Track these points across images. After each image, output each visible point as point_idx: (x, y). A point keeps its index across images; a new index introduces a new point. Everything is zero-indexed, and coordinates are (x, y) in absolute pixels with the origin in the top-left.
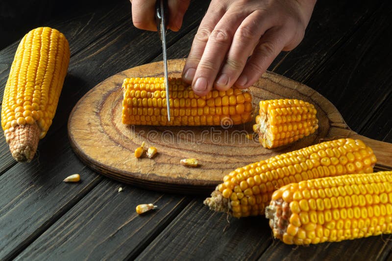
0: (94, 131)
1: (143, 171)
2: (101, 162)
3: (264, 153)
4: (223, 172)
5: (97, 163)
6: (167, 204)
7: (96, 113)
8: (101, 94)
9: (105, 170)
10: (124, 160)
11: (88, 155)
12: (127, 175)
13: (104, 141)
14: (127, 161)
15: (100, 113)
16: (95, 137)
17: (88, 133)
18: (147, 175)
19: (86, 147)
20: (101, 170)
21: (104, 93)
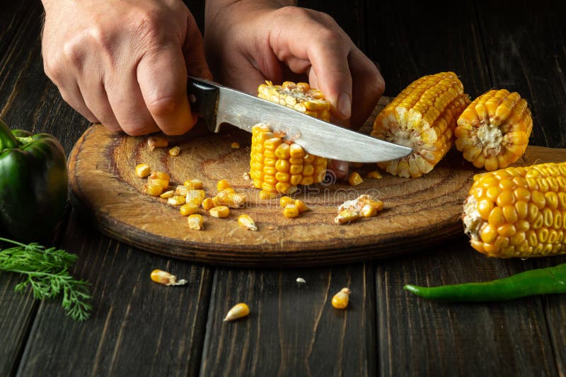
0: (137, 202)
1: (270, 240)
2: (193, 241)
4: (390, 221)
7: (115, 178)
8: (98, 152)
9: (203, 250)
10: (227, 232)
11: (161, 234)
12: (246, 251)
15: (121, 177)
16: (148, 210)
17: (132, 207)
18: (280, 244)
19: (146, 225)
20: (194, 254)
21: (102, 150)
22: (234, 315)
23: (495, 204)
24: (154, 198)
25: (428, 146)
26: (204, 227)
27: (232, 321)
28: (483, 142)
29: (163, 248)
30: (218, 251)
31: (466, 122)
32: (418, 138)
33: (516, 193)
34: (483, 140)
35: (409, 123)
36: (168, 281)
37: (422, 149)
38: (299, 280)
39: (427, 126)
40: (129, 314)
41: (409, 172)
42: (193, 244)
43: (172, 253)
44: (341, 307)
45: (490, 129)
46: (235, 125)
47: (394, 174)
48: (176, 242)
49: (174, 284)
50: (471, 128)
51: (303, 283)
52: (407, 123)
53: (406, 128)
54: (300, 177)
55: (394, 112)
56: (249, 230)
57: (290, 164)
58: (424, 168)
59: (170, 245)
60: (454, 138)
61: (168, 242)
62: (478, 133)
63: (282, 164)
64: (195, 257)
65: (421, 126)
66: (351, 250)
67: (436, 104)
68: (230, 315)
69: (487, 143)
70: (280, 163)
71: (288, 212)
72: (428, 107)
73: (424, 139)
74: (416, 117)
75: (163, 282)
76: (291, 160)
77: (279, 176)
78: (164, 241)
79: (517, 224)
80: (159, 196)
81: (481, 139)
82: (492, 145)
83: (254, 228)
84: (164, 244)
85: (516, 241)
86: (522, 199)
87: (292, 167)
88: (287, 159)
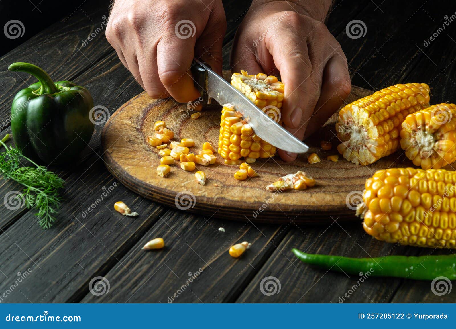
0: (137, 149)
1: (209, 194)
2: (153, 184)
3: (360, 175)
4: (311, 196)
5: (146, 185)
6: (257, 239)
7: (137, 129)
8: (140, 108)
9: (158, 193)
10: (182, 182)
11: (134, 176)
13: (152, 161)
14: (185, 183)
15: (142, 129)
16: (140, 156)
17: (130, 151)
18: (214, 198)
19: (129, 167)
20: (152, 195)
21: (143, 107)
22: (150, 246)
23: (376, 196)
24: (152, 148)
25: (372, 141)
26: (168, 175)
27: (147, 250)
28: (420, 145)
29: (133, 186)
30: (168, 196)
31: (408, 126)
32: (366, 133)
33: (395, 189)
34: (420, 143)
35: (360, 120)
36: (124, 211)
37: (368, 143)
38: (221, 229)
39: (372, 124)
40: (80, 231)
41: (359, 160)
42: (152, 187)
43: (139, 191)
44: (234, 255)
45: (425, 135)
46: (217, 101)
47: (348, 160)
48: (142, 183)
49: (127, 215)
50: (411, 132)
51: (223, 232)
52: (359, 120)
53: (358, 123)
54: (249, 151)
55: (351, 109)
56: (199, 183)
57: (241, 140)
58: (369, 159)
59: (138, 185)
60: (399, 138)
61: (137, 183)
62: (416, 137)
63: (234, 138)
64: (152, 197)
65: (368, 124)
66: (268, 213)
67: (388, 108)
68: (147, 245)
69: (423, 146)
70: (233, 137)
71: (237, 175)
72: (380, 109)
73: (370, 135)
74: (364, 116)
75: (120, 211)
76: (242, 136)
77: (232, 147)
78: (134, 181)
79: (391, 215)
80: (155, 147)
81: (418, 142)
82: (426, 149)
83: (203, 182)
84: (134, 183)
85: (389, 229)
86: (399, 195)
87: (242, 142)
88: (239, 135)
